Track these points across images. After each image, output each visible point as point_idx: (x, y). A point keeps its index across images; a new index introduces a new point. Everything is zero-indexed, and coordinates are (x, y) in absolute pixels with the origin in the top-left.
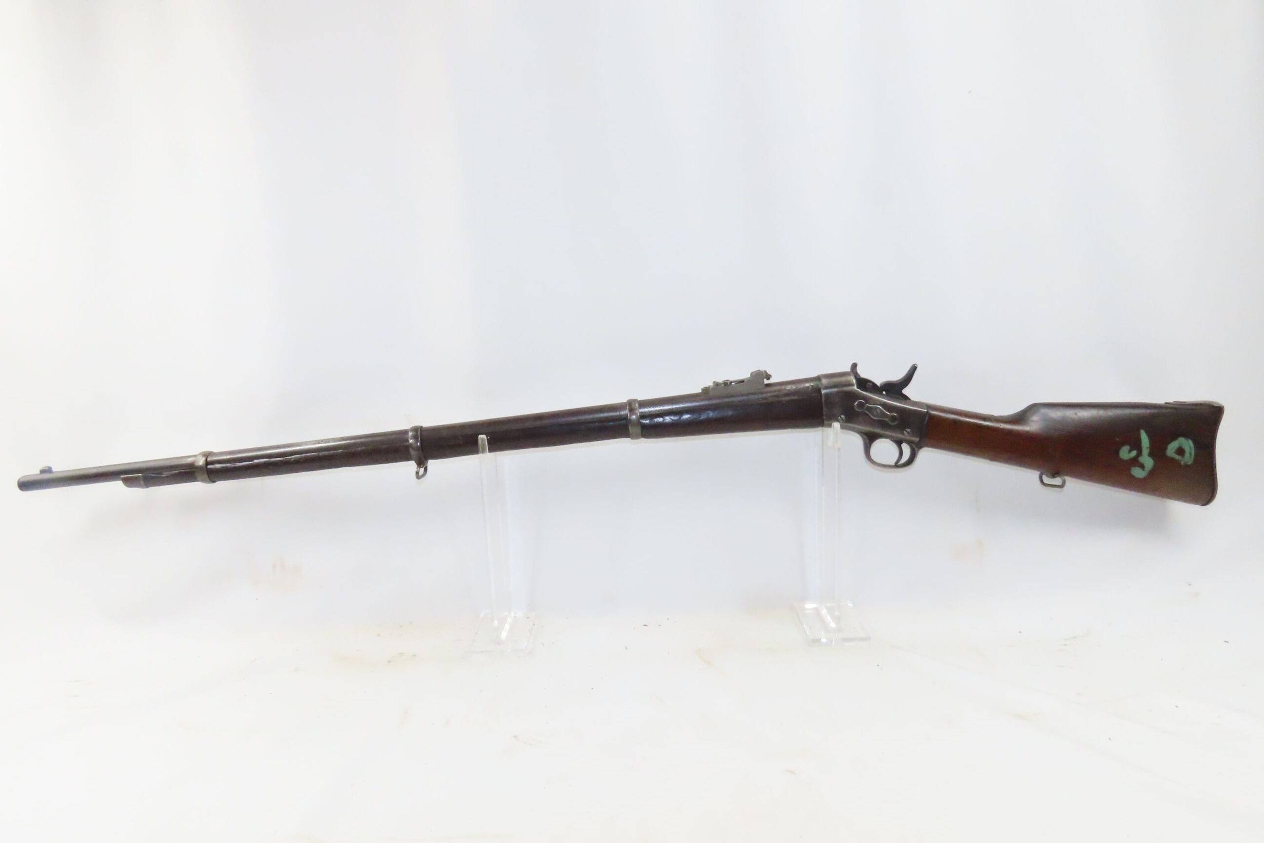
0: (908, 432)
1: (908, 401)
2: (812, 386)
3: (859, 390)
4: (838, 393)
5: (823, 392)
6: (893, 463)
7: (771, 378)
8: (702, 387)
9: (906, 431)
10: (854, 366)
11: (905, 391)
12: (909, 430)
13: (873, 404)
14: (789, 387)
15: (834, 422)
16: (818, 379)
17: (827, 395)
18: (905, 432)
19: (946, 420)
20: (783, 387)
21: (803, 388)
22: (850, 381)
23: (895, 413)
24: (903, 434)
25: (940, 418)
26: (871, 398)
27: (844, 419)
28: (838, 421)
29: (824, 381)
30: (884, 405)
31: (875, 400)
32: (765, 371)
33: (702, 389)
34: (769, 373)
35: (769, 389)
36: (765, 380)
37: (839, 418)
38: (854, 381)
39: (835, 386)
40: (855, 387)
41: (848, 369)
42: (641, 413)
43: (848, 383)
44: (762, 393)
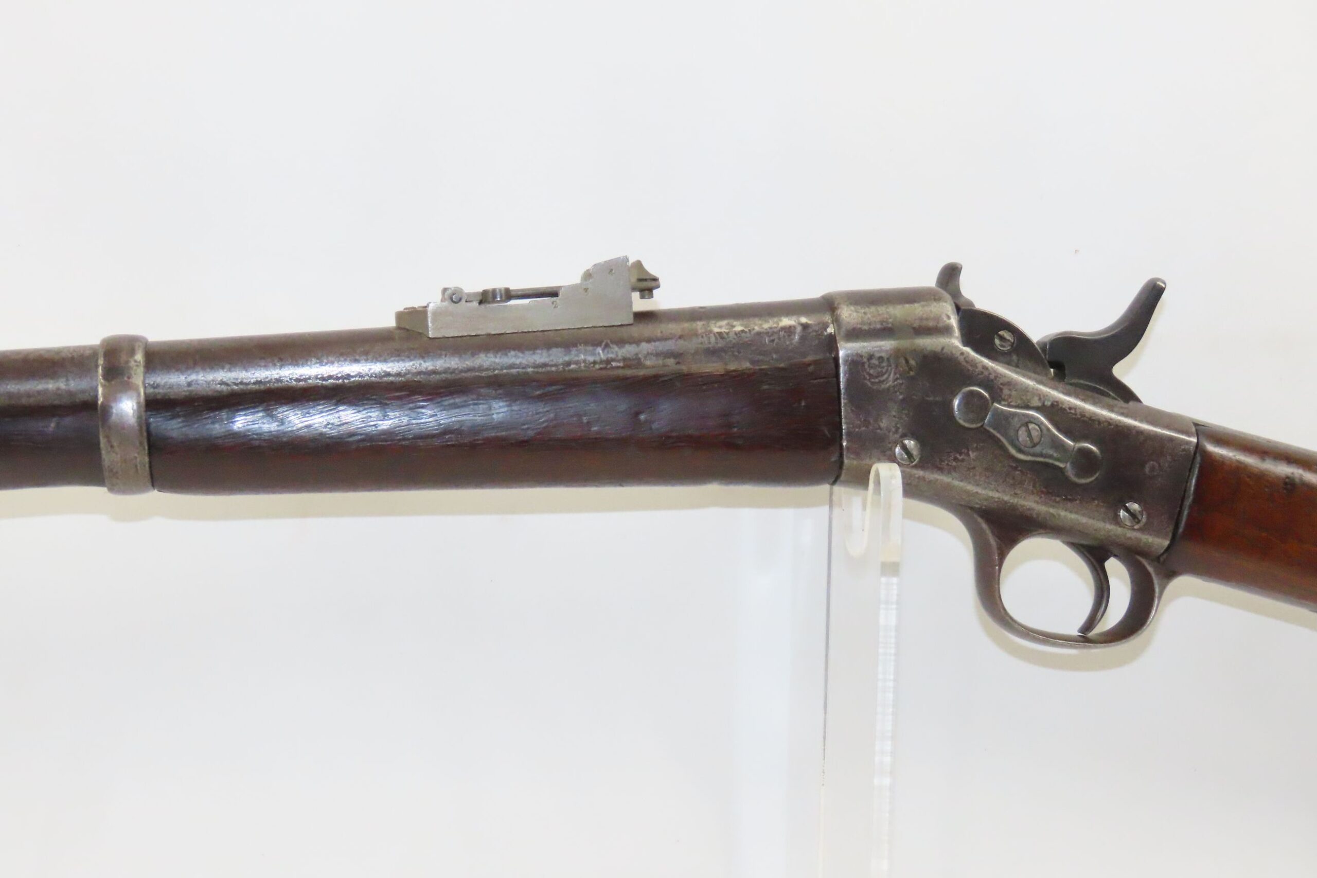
0: (1133, 515)
1: (1131, 404)
2: (805, 327)
3: (968, 350)
4: (898, 354)
5: (845, 350)
6: (1074, 631)
7: (655, 292)
8: (401, 309)
9: (1127, 510)
10: (950, 274)
11: (1123, 371)
12: (1135, 507)
13: (1017, 407)
14: (721, 326)
15: (879, 460)
16: (829, 304)
17: (856, 363)
18: (1122, 513)
19: (1261, 478)
20: (699, 325)
21: (770, 333)
22: (938, 319)
23: (1093, 442)
24: (1116, 520)
25: (1239, 470)
26: (1010, 384)
27: (915, 453)
28: (893, 459)
29: (849, 314)
30: (1054, 411)
31: (1026, 390)
32: (639, 265)
33: (400, 316)
34: (652, 269)
35: (646, 329)
36: (636, 295)
37: (898, 450)
38: (954, 321)
39: (886, 331)
40: (955, 343)
41: (929, 280)
42: (155, 386)
43: (931, 324)
44: (621, 342)
